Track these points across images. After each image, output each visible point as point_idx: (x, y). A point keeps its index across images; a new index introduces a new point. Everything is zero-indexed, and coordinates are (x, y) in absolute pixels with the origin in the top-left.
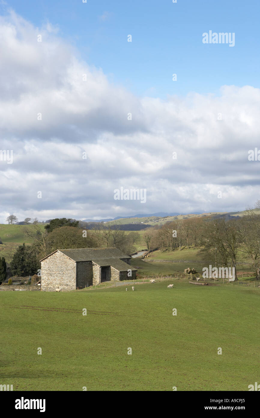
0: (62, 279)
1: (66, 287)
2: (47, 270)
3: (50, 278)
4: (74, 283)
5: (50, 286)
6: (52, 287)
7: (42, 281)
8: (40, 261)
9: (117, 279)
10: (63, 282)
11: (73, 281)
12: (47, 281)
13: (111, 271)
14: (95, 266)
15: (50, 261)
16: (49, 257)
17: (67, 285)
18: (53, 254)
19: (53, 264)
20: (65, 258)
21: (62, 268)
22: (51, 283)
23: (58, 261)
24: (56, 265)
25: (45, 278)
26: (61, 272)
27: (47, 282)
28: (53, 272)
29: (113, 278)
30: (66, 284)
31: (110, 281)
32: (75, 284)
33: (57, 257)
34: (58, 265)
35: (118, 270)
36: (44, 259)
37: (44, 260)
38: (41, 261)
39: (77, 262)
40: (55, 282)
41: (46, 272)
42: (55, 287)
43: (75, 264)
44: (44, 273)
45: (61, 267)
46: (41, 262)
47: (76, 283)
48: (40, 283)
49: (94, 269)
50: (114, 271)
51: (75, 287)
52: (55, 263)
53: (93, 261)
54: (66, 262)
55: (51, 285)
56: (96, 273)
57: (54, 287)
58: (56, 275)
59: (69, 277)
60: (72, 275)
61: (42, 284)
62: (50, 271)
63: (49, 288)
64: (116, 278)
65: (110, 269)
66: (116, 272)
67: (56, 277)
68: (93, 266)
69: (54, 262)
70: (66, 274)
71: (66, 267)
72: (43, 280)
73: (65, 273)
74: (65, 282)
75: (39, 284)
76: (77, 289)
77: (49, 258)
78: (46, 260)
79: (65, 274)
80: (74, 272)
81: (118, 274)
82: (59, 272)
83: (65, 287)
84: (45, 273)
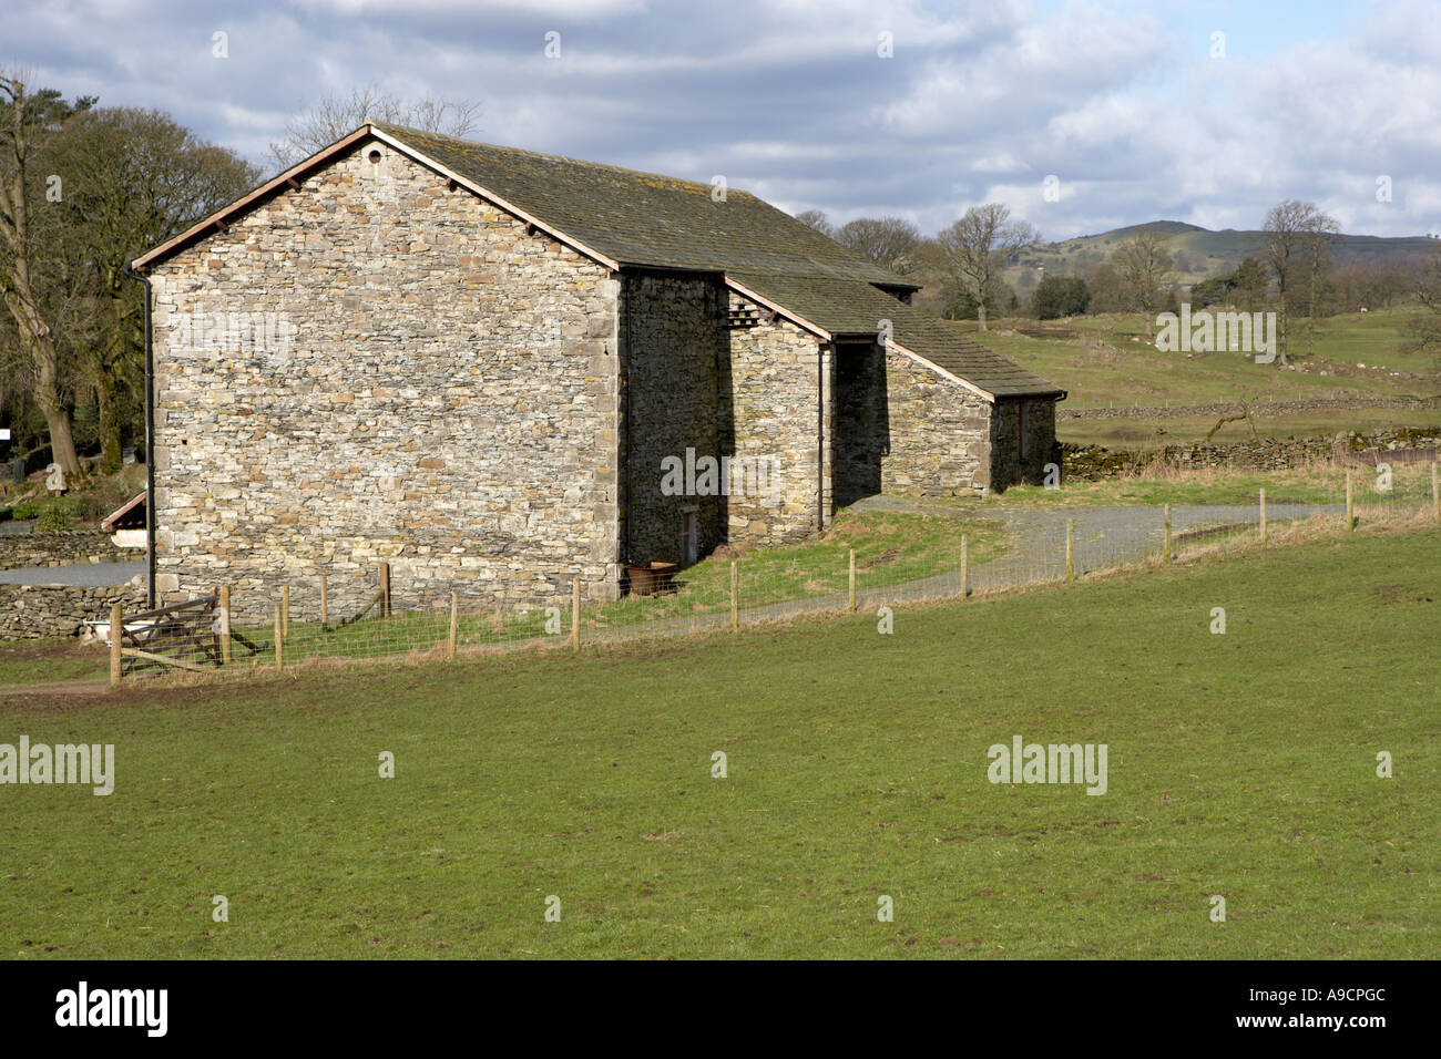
0: (433, 475)
1: (489, 570)
2: (232, 375)
3: (271, 467)
4: (599, 514)
5: (270, 557)
6: (294, 563)
7: (174, 503)
8: (137, 263)
9: (965, 474)
10: (441, 505)
11: (573, 492)
12: (233, 494)
13: (892, 390)
14: (764, 327)
15: (269, 268)
16: (261, 217)
17: (501, 546)
18: (311, 183)
19: (304, 294)
20: (463, 227)
21: (434, 348)
22: (289, 524)
23: (377, 265)
24: (350, 305)
25: (212, 466)
26: (411, 392)
27: (229, 515)
28: (305, 389)
29: (905, 467)
30: (484, 536)
31: (876, 498)
32: (607, 533)
33: (359, 211)
34: (376, 305)
35: (975, 381)
36: (189, 244)
37: (185, 256)
38: (150, 267)
39: (630, 275)
40: (333, 510)
41: (216, 394)
42: (342, 563)
43: (612, 288)
44: (197, 406)
45: (421, 334)
46: (157, 280)
47: (615, 523)
48: (135, 519)
49: (742, 363)
50: (927, 395)
51: (603, 571)
52: (340, 288)
53: (737, 276)
54: (475, 277)
55: (290, 548)
56: (770, 413)
57: (325, 569)
58: (348, 422)
59: (521, 446)
60: (564, 425)
61: (163, 530)
62: (277, 380)
63: (267, 578)
64: (949, 468)
65: (883, 372)
66: (946, 406)
67: (349, 449)
68: (737, 338)
69: (319, 275)
70: (490, 416)
71: (479, 328)
72: (182, 481)
73: (473, 406)
74: (477, 504)
75: (136, 538)
76: (625, 586)
77: (249, 221)
78: (217, 249)
79: (476, 420)
80: (597, 391)
81: (971, 423)
82: (387, 395)
83: (470, 562)
84: (207, 399)
